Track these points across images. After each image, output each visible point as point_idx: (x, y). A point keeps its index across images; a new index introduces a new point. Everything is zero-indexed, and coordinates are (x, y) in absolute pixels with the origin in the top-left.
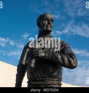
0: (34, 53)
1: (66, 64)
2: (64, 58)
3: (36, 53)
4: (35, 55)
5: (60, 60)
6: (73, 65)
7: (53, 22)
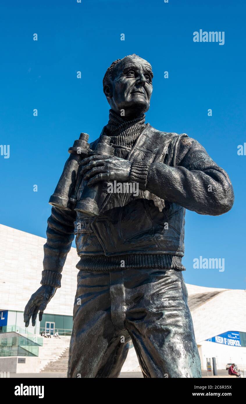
0: (94, 169)
1: (199, 198)
2: (190, 179)
3: (102, 168)
4: (98, 173)
5: (179, 187)
6: (221, 202)
7: (150, 81)
